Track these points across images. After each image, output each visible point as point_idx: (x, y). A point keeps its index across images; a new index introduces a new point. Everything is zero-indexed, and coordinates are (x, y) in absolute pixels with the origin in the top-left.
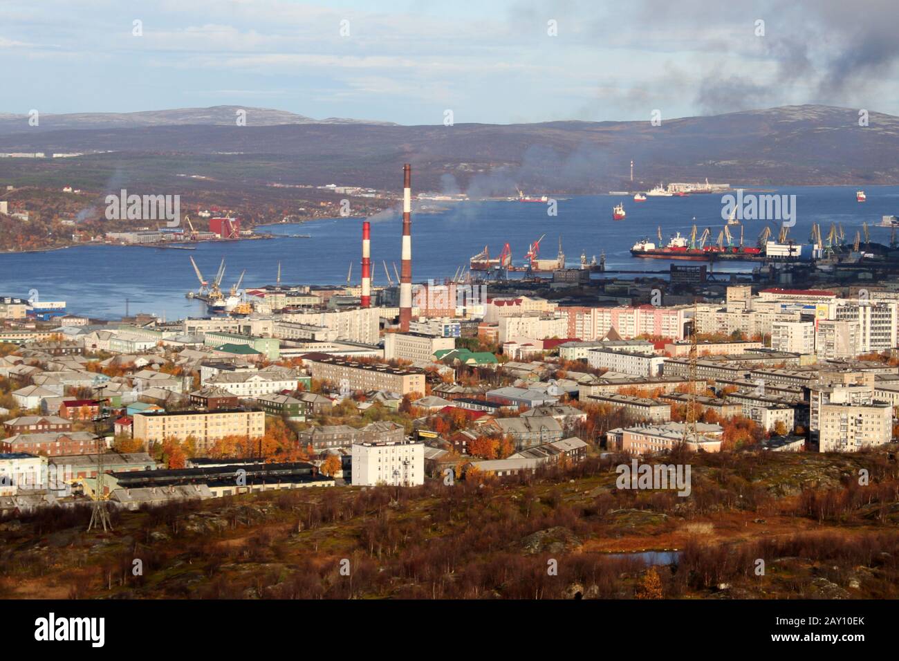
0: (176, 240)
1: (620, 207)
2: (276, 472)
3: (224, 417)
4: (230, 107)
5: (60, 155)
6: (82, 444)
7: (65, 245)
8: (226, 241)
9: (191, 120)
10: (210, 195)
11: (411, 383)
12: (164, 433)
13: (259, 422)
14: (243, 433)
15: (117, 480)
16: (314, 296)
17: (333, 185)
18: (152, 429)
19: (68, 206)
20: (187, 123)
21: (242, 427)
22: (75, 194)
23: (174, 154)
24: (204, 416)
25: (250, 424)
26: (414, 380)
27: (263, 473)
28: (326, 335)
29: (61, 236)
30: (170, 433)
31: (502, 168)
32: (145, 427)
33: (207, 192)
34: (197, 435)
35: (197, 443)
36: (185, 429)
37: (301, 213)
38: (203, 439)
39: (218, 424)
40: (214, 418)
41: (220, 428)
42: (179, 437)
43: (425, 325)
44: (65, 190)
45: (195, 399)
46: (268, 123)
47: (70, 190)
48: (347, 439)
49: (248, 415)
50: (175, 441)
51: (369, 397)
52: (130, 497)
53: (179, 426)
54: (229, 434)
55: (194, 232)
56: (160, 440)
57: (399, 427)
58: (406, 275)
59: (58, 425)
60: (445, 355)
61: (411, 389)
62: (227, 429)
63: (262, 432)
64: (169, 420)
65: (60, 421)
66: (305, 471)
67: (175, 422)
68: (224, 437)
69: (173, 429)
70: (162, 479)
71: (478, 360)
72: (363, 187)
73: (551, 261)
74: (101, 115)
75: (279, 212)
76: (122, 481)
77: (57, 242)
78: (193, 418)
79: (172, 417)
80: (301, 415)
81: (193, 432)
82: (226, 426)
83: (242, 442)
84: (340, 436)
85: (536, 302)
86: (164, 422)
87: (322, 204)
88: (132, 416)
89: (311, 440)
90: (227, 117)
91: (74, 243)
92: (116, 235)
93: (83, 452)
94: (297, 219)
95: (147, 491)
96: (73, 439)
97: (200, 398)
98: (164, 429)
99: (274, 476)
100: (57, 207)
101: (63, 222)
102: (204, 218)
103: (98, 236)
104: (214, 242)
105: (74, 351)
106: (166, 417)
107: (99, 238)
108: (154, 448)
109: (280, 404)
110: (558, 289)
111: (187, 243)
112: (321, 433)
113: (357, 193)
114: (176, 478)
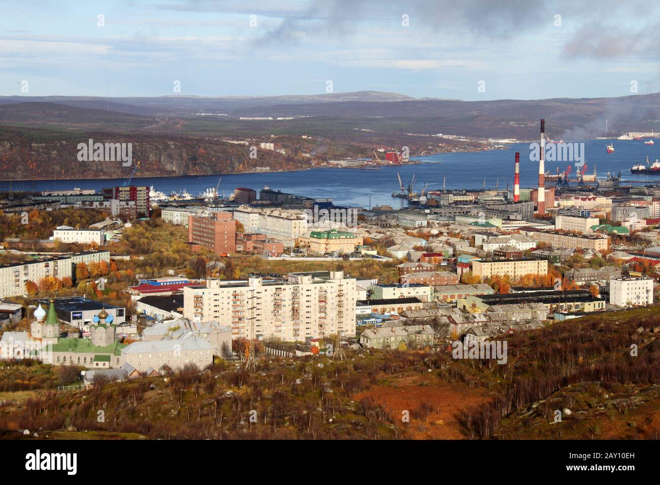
0: (368, 165)
1: (610, 145)
2: (570, 296)
3: (525, 263)
4: (369, 91)
5: (281, 119)
6: (446, 279)
7: (308, 167)
8: (396, 165)
9: (346, 99)
10: (377, 140)
11: (600, 244)
12: (491, 272)
13: (544, 266)
14: (536, 273)
15: (482, 300)
16: (468, 195)
17: (441, 134)
18: (484, 270)
19: (305, 146)
20: (345, 101)
21: (535, 269)
22: (309, 139)
23: (348, 117)
24: (513, 262)
25: (539, 267)
26: (601, 243)
27: (563, 296)
28: (516, 217)
29: (305, 162)
30: (495, 272)
31: (534, 124)
32: (481, 269)
33: (376, 138)
34: (510, 274)
35: (511, 278)
36: (503, 270)
37: (430, 150)
38: (513, 276)
39: (521, 267)
40: (519, 264)
41: (523, 270)
42: (501, 275)
43: (569, 211)
44: (303, 137)
45: (497, 253)
46: (390, 101)
47: (306, 137)
48: (593, 276)
49: (538, 262)
50: (497, 277)
51: (584, 252)
52: (501, 310)
53: (500, 268)
54: (529, 272)
55: (378, 160)
56: (489, 276)
57: (618, 270)
58: (542, 183)
59: (427, 268)
60: (597, 228)
61: (600, 248)
62: (526, 270)
63: (546, 272)
64: (495, 265)
65: (429, 265)
66: (586, 295)
67: (498, 266)
68: (525, 275)
69: (496, 271)
70: (507, 299)
71: (618, 231)
72: (457, 135)
73: (588, 176)
74: (297, 97)
75: (418, 149)
76: (484, 300)
77: (304, 166)
78: (508, 264)
79: (496, 263)
80: (558, 263)
81: (508, 272)
82: (526, 268)
83: (536, 278)
84: (589, 275)
85: (600, 198)
86: (491, 266)
87: (440, 145)
88: (472, 263)
89: (573, 277)
90: (367, 97)
91: (313, 166)
92: (335, 162)
93: (447, 283)
94: (429, 153)
95: (510, 306)
96: (442, 276)
97: (500, 252)
98: (491, 270)
99: (569, 298)
100: (300, 147)
101: (304, 155)
102: (381, 153)
103: (325, 163)
104: (389, 165)
105: (385, 225)
106: (493, 263)
107: (325, 164)
108: (487, 280)
109: (546, 256)
110: (602, 191)
111: (374, 167)
112: (578, 273)
113: (456, 138)
114: (514, 299)
